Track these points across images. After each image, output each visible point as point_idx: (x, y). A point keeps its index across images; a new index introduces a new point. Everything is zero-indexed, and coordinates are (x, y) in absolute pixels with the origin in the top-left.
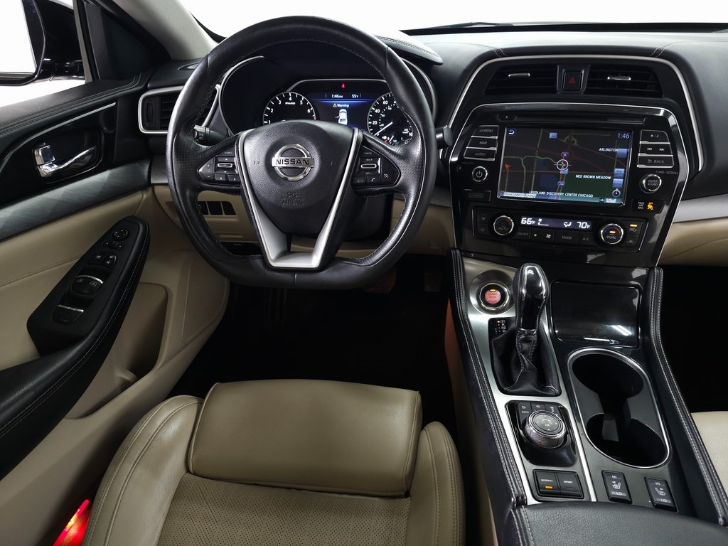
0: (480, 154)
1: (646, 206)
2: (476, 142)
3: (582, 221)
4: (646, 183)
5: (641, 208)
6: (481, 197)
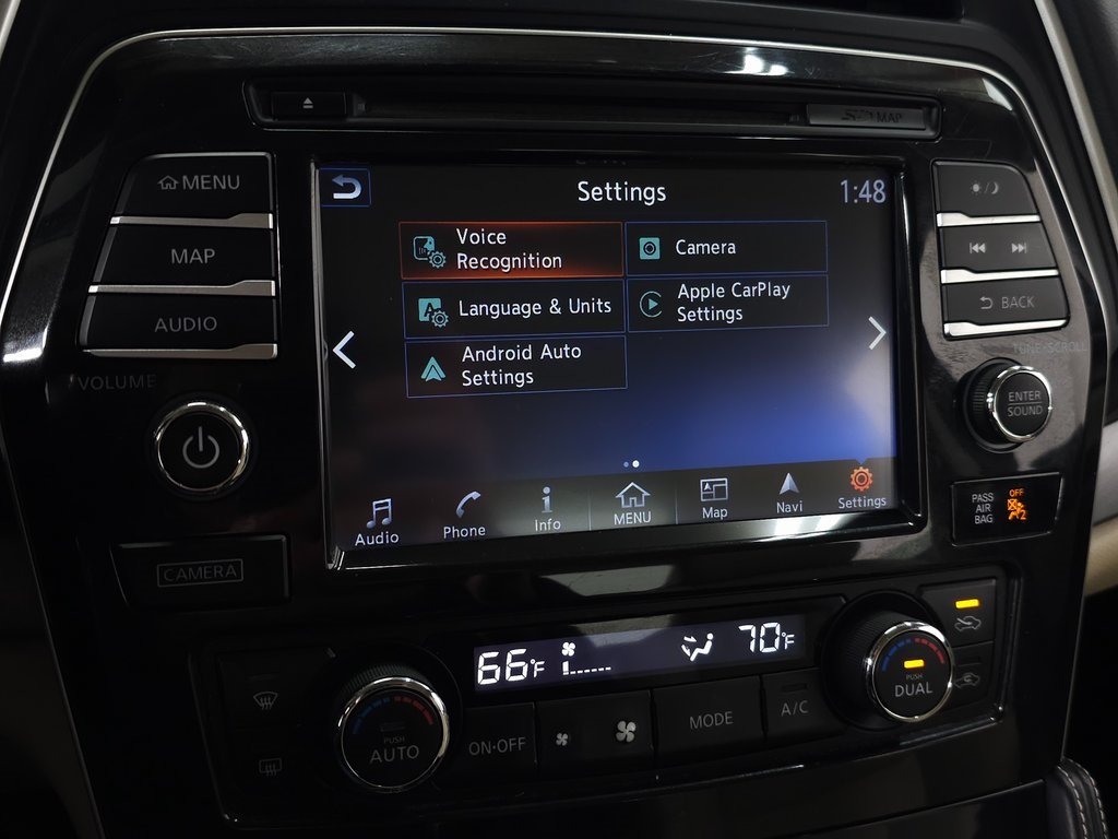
0: (184, 324)
1: (1000, 508)
2: (143, 256)
3: (758, 619)
4: (1002, 406)
5: (985, 520)
6: (231, 577)
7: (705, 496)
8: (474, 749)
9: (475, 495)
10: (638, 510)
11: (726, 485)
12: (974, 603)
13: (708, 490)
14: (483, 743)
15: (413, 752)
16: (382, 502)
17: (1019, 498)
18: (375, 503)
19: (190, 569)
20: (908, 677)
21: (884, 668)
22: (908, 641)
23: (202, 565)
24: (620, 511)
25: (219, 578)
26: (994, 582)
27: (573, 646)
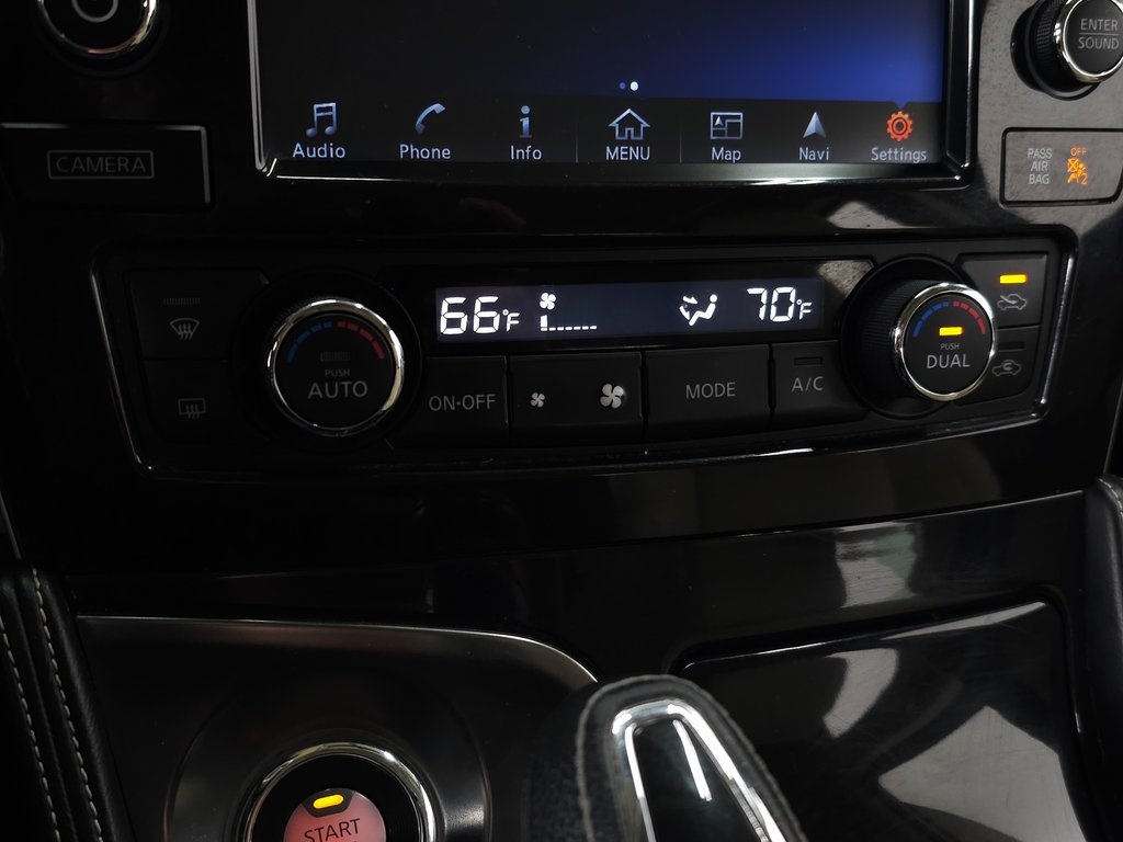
4: (1073, 38)
5: (1040, 179)
6: (139, 172)
7: (715, 133)
8: (435, 403)
9: (438, 108)
10: (635, 144)
11: (741, 121)
12: (1020, 279)
13: (719, 126)
14: (446, 398)
15: (360, 389)
16: (325, 105)
17: (1082, 158)
18: (316, 106)
19: (88, 159)
20: (943, 346)
21: (915, 334)
22: (946, 304)
23: (104, 156)
24: (614, 144)
25: (124, 172)
26: (1044, 259)
27: (553, 298)
